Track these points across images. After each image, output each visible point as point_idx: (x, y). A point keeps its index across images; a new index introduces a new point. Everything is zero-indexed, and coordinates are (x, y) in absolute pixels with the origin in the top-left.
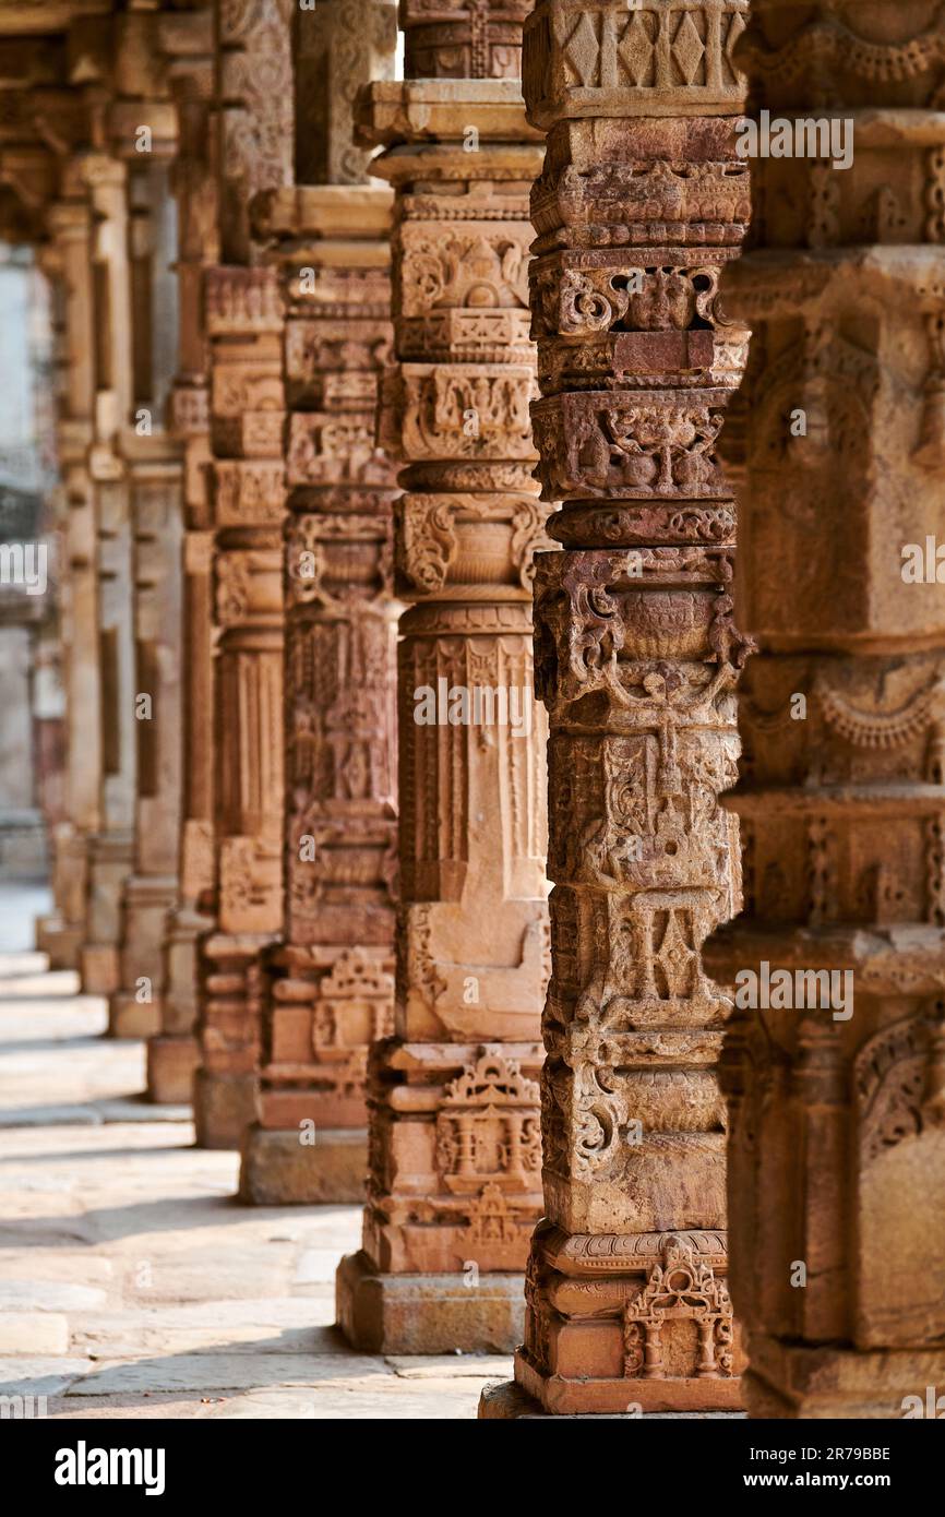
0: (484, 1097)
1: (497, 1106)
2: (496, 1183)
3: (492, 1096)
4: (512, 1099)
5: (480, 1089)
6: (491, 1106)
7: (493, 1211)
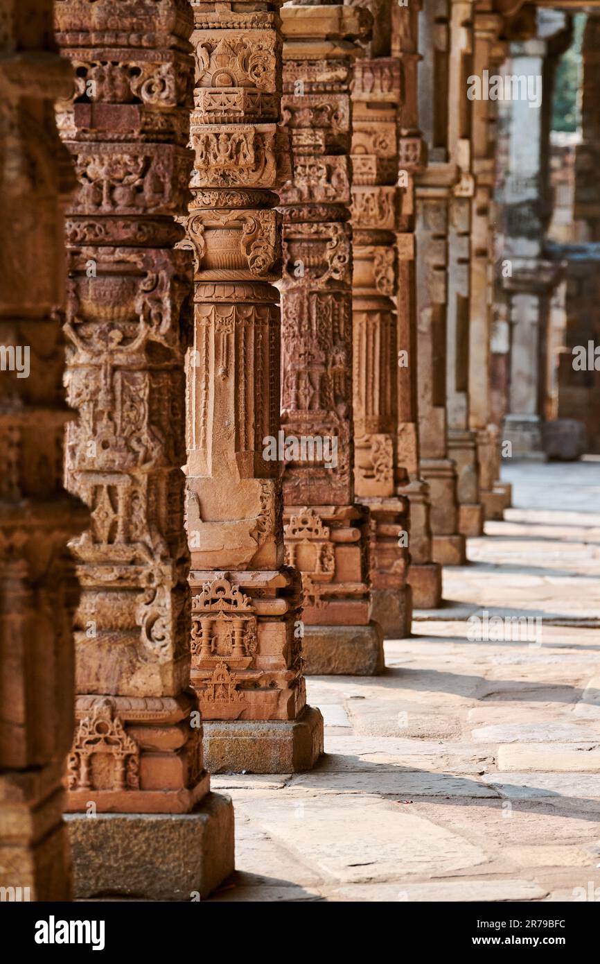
0: (215, 607)
1: (226, 613)
2: (224, 662)
3: (221, 606)
4: (233, 608)
5: (214, 601)
6: (221, 612)
7: (221, 681)
